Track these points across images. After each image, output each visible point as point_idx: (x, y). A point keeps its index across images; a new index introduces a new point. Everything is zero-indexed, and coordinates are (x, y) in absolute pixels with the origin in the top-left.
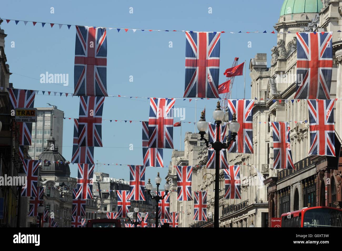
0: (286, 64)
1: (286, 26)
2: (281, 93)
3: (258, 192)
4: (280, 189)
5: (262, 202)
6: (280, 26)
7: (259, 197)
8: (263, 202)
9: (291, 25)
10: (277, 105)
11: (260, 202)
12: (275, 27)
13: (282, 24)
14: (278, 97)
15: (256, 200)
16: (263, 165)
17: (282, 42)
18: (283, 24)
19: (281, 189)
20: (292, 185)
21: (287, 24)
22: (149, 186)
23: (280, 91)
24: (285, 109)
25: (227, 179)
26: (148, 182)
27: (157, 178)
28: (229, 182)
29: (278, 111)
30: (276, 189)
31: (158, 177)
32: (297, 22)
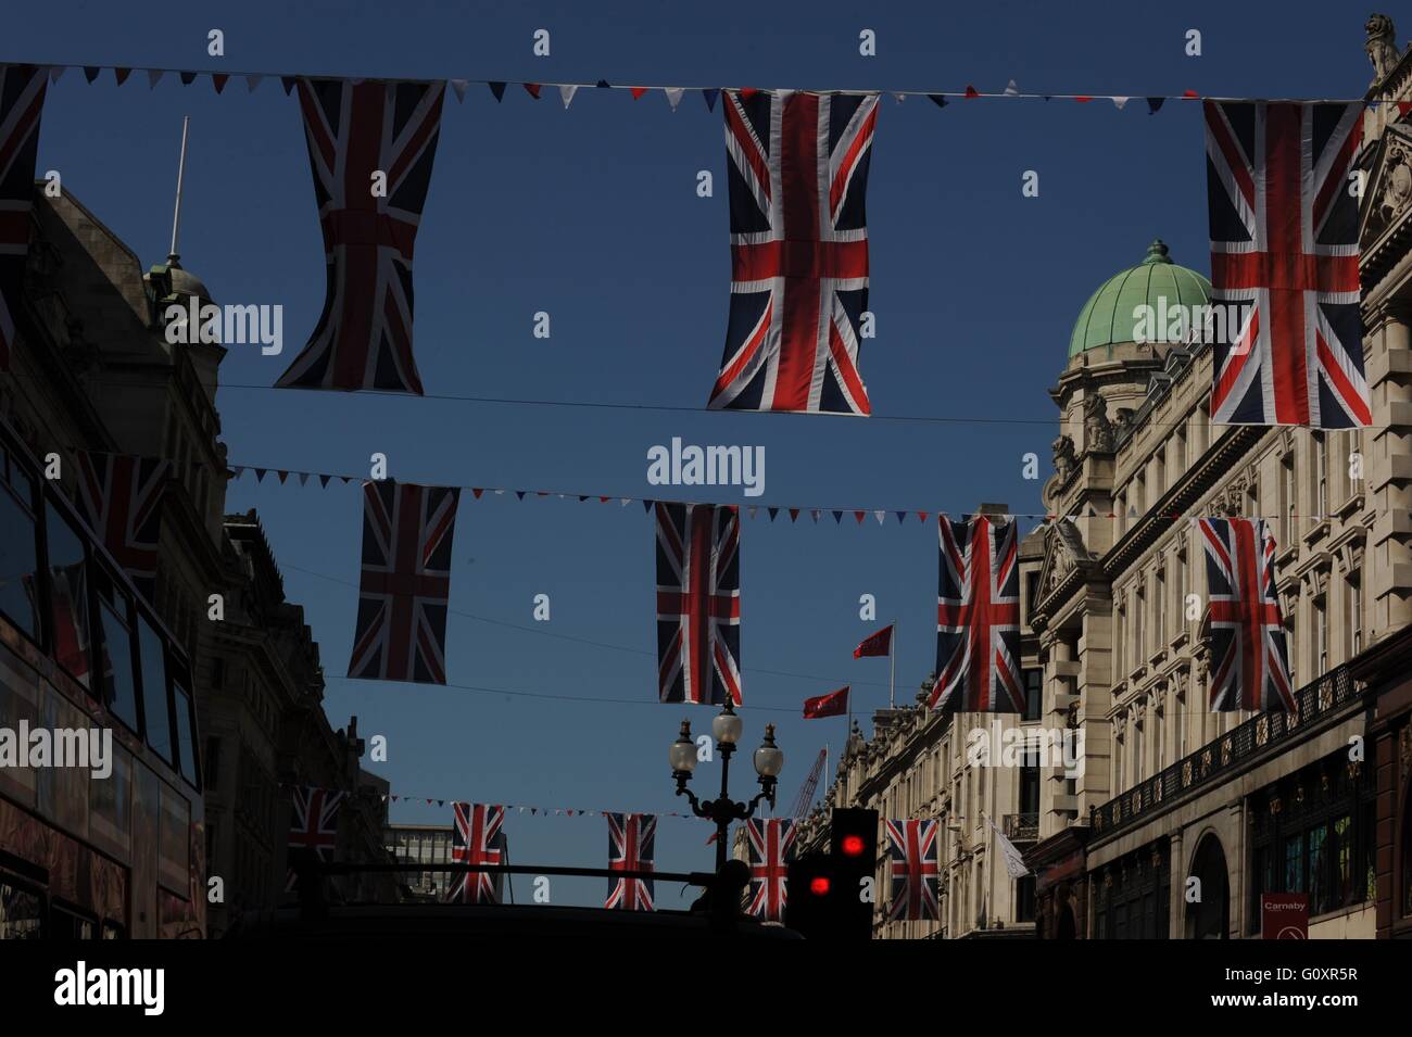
0: (1112, 468)
1: (1092, 379)
2: (1099, 558)
3: (988, 900)
4: (1105, 861)
5: (1000, 925)
6: (1071, 382)
7: (991, 913)
8: (1005, 926)
9: (1105, 376)
10: (1087, 598)
11: (995, 925)
12: (1052, 393)
13: (1080, 375)
14: (1090, 570)
15: (981, 921)
16: (1006, 817)
17: (1099, 401)
18: (1083, 374)
19: (1107, 863)
20: (1181, 831)
21: (1094, 375)
22: (682, 754)
23: (1097, 553)
24: (1115, 609)
25: (900, 862)
26: (679, 737)
27: (721, 718)
28: (904, 869)
29: (1090, 614)
30: (1084, 868)
31: (726, 714)
32: (1126, 364)
